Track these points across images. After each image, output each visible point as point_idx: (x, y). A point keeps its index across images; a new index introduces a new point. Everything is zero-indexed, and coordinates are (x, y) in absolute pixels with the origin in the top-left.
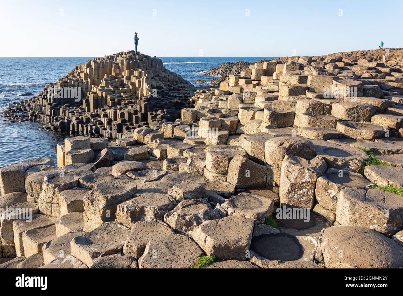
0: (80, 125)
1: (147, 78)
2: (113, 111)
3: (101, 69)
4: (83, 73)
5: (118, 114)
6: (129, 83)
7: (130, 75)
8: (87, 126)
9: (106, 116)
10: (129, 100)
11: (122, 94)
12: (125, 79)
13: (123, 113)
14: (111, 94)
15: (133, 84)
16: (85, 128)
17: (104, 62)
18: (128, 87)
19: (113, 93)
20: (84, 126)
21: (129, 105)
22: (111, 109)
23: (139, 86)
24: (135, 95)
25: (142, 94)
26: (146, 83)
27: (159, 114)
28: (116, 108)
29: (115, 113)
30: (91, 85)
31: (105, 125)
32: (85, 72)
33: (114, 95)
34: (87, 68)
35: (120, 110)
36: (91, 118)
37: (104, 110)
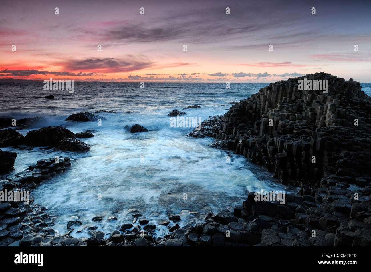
0: (245, 148)
1: (333, 105)
2: (280, 140)
3: (281, 92)
4: (263, 96)
5: (285, 145)
6: (309, 109)
7: (312, 100)
8: (251, 151)
9: (272, 143)
10: (303, 130)
11: (297, 121)
12: (304, 104)
13: (292, 145)
14: (284, 120)
15: (313, 110)
16: (249, 153)
17: (285, 85)
18: (306, 113)
19: (287, 119)
20: (249, 150)
21: (302, 136)
22: (279, 137)
23: (321, 114)
24: (314, 124)
25: (323, 125)
26: (330, 110)
27: (342, 158)
28: (285, 137)
29: (282, 143)
30: (268, 107)
31: (269, 154)
32: (265, 95)
33: (287, 121)
34: (267, 91)
35: (288, 140)
36: (257, 143)
37: (272, 137)
